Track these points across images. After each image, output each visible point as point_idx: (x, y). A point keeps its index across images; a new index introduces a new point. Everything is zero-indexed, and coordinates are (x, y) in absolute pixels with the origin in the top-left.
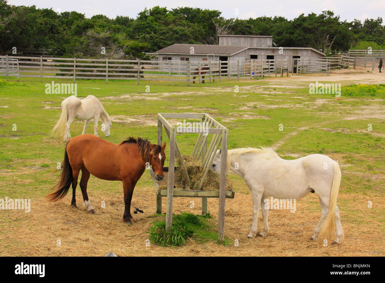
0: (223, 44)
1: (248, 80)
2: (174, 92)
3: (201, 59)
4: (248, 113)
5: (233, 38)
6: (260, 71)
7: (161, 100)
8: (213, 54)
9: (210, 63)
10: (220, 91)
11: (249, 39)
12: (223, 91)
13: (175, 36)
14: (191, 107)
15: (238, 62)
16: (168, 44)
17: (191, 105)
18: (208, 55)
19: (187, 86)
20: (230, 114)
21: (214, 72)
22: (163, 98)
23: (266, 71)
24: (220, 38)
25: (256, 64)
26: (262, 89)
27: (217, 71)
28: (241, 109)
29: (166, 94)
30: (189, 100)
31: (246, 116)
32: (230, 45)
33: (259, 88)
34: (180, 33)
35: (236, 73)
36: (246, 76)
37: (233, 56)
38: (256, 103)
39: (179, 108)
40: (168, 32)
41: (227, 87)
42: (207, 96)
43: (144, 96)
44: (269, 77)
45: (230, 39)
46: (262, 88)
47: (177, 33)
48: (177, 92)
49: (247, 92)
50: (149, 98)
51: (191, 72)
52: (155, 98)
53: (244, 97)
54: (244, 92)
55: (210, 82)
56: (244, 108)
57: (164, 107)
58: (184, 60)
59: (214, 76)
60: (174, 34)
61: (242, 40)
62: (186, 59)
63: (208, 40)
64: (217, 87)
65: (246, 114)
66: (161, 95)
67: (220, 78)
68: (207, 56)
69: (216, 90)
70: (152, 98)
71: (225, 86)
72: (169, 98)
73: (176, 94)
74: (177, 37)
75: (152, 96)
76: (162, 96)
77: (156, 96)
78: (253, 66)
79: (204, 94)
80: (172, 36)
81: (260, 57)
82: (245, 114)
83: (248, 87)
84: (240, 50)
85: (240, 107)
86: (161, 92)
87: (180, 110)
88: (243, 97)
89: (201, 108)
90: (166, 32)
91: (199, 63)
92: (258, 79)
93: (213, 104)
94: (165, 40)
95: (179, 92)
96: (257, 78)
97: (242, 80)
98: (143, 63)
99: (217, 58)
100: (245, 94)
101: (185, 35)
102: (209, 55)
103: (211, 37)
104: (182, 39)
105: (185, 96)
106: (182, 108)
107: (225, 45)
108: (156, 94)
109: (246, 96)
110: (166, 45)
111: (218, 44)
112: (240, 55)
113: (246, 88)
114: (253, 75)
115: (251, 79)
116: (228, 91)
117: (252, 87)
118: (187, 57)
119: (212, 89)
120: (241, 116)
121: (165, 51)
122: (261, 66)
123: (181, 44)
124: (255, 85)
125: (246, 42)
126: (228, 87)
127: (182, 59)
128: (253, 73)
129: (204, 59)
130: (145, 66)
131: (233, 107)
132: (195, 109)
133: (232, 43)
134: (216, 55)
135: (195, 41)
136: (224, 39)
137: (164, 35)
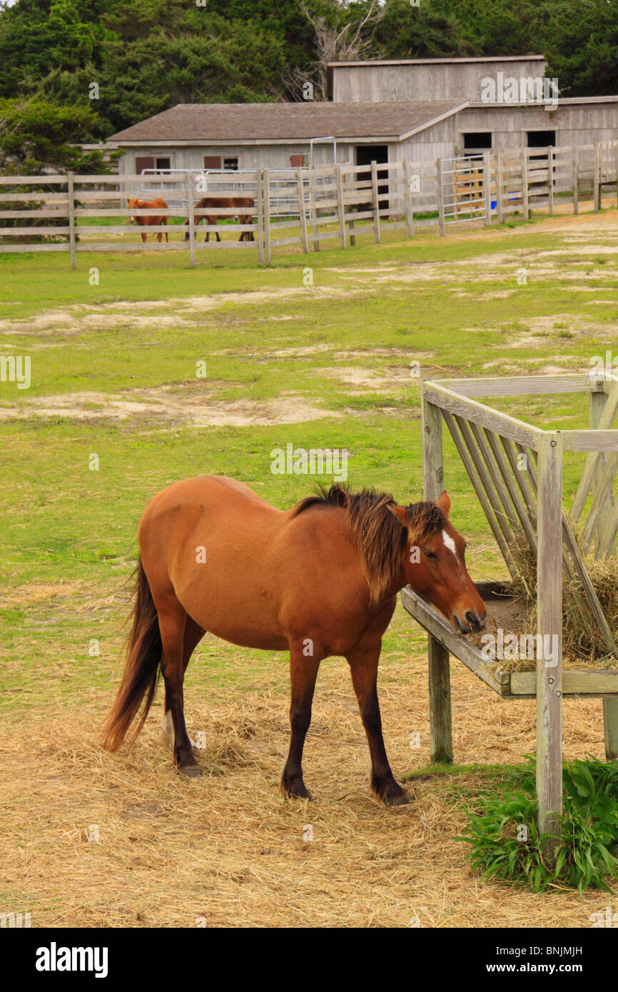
0: (348, 95)
1: (475, 230)
2: (226, 292)
3: (283, 158)
4: (557, 358)
5: (385, 71)
6: (519, 195)
7: (193, 324)
8: (329, 139)
9: (337, 171)
10: (393, 278)
11: (447, 71)
12: (408, 278)
13: (175, 73)
14: (323, 347)
15: (438, 165)
16: (150, 106)
17: (321, 338)
18: (312, 141)
19: (260, 267)
20: (486, 366)
21: (351, 208)
22: (195, 317)
23: (539, 191)
24: (337, 77)
25: (501, 169)
26: (551, 264)
27: (364, 201)
28: (515, 345)
29: (202, 302)
30: (300, 322)
31: (549, 369)
32: (376, 99)
33: (538, 261)
34: (195, 61)
35: (432, 208)
36: (462, 216)
37: (408, 139)
38: (558, 319)
39: (279, 353)
40: (146, 60)
41: (412, 263)
42: (355, 302)
43: (123, 311)
44: (550, 215)
45: (373, 76)
46: (547, 259)
47: (183, 63)
48: (238, 291)
49: (501, 278)
50: (144, 322)
51: (270, 210)
52: (167, 320)
53: (499, 299)
54: (488, 278)
55: (343, 249)
56: (524, 340)
57: (223, 352)
58: (219, 167)
59: (351, 223)
60: (169, 67)
61: (423, 75)
62: (227, 161)
63: (287, 84)
64: (374, 262)
65: (554, 363)
66: (181, 306)
67: (375, 229)
68: (309, 145)
69: (378, 274)
70: (156, 319)
71: (404, 260)
72: (218, 316)
73: (234, 297)
74: (182, 78)
75: (153, 312)
76: (191, 310)
77: (166, 311)
78: (494, 178)
79: (342, 293)
80: (161, 73)
81: (502, 138)
82: (546, 364)
83: (494, 260)
84: (433, 116)
85: (509, 339)
86: (178, 294)
87: (286, 358)
88: (495, 299)
89: (365, 350)
90: (139, 60)
91: (297, 177)
92: (512, 227)
93: (404, 332)
94: (139, 90)
95: (246, 291)
96: (508, 220)
97: (452, 231)
98: (77, 186)
99: (346, 153)
100: (495, 286)
101: (212, 69)
102: (317, 140)
103: (297, 70)
104: (200, 84)
105: (278, 308)
106: (291, 351)
107: (356, 98)
108: (161, 303)
109: (505, 294)
110: (143, 109)
111: (330, 98)
112: (433, 136)
113: (485, 261)
114: (494, 212)
115: (486, 227)
116: (427, 277)
117: (510, 257)
118: (231, 155)
119: (363, 275)
120: (532, 370)
121: (145, 136)
122: (520, 176)
123: (201, 106)
124: (520, 251)
125: (436, 83)
126: (417, 263)
127: (211, 163)
128: (494, 205)
129: (297, 162)
130: (83, 196)
131: (486, 339)
132: (346, 354)
133: (384, 91)
134: (340, 140)
135: (252, 93)
136: (354, 76)
137: (135, 71)
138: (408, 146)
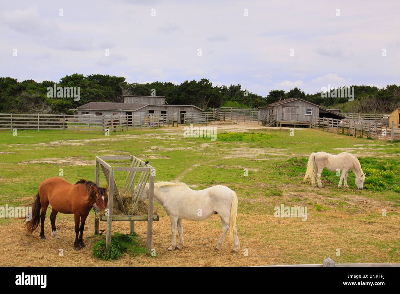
0: (127, 102)
1: (148, 129)
2: (93, 139)
3: (111, 113)
4: (153, 154)
5: (135, 98)
6: (157, 123)
7: (84, 145)
8: (121, 110)
9: (120, 116)
10: (128, 137)
11: (147, 98)
12: (131, 138)
13: (91, 96)
14: (108, 150)
15: (141, 116)
16: (85, 102)
17: (108, 149)
18: (117, 110)
19: (102, 134)
20: (139, 155)
21: (123, 123)
22: (85, 144)
23: (162, 122)
24: (125, 98)
25: (154, 117)
26: (160, 136)
27: (125, 122)
28: (147, 151)
29: (87, 141)
30: (106, 145)
31: (151, 156)
32: (133, 102)
33: (158, 135)
34: (95, 94)
35: (139, 124)
36: (146, 126)
37: (136, 111)
38: (157, 147)
39: (99, 151)
40: (85, 93)
41: (133, 135)
42: (119, 142)
43: (70, 142)
44: (164, 127)
45: (132, 99)
46: (160, 135)
47: (93, 94)
48: (96, 139)
49: (149, 138)
50: (74, 144)
51: (105, 123)
52: (79, 144)
53: (148, 142)
54: (147, 138)
55: (120, 131)
56: (149, 150)
57: (87, 151)
58: (98, 114)
59: (123, 126)
60: (90, 95)
61: (142, 99)
62: (100, 113)
63: (116, 99)
64: (126, 134)
65: (152, 155)
66: (83, 141)
67: (127, 128)
68: (116, 111)
69: (125, 137)
70: (76, 144)
71: (131, 134)
72: (89, 143)
73: (94, 140)
74: (92, 97)
75: (76, 142)
76: (85, 142)
77: (79, 142)
78: (152, 119)
79: (116, 140)
80: (88, 96)
81: (156, 112)
82: (150, 155)
83: (150, 135)
84: (142, 107)
85: (146, 150)
86: (83, 139)
87: (100, 152)
88: (146, 142)
89: (116, 151)
90: (83, 93)
91: (111, 117)
92: (156, 129)
93: (126, 148)
94: (83, 99)
95: (97, 139)
96: (155, 128)
97: (144, 129)
98: (67, 117)
99: (124, 113)
100: (148, 140)
101: (99, 95)
102: (118, 110)
103: (118, 96)
104: (96, 98)
105: (102, 142)
106: (101, 151)
107: (129, 103)
108: (79, 141)
109: (149, 141)
110: (84, 103)
111: (124, 102)
112: (142, 110)
113: (147, 135)
114: (152, 126)
115: (150, 128)
116: (135, 138)
117: (153, 134)
118: (101, 112)
119: (122, 137)
120: (148, 156)
121: (84, 108)
122: (158, 119)
123: (96, 102)
124: (155, 133)
125: (145, 100)
126: (134, 135)
127: (97, 114)
128: (152, 124)
129: (114, 114)
130: (68, 119)
131: (141, 150)
132: (112, 152)
133: (134, 102)
134: (123, 110)
135: (106, 100)
136: (128, 99)
137: (83, 95)
138: (136, 112)
